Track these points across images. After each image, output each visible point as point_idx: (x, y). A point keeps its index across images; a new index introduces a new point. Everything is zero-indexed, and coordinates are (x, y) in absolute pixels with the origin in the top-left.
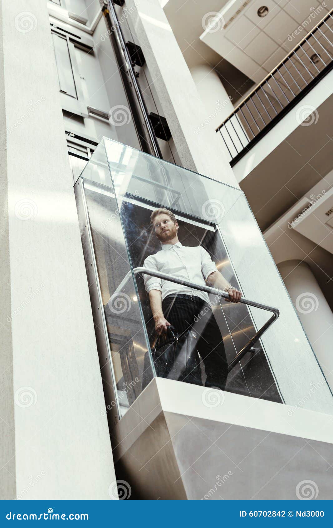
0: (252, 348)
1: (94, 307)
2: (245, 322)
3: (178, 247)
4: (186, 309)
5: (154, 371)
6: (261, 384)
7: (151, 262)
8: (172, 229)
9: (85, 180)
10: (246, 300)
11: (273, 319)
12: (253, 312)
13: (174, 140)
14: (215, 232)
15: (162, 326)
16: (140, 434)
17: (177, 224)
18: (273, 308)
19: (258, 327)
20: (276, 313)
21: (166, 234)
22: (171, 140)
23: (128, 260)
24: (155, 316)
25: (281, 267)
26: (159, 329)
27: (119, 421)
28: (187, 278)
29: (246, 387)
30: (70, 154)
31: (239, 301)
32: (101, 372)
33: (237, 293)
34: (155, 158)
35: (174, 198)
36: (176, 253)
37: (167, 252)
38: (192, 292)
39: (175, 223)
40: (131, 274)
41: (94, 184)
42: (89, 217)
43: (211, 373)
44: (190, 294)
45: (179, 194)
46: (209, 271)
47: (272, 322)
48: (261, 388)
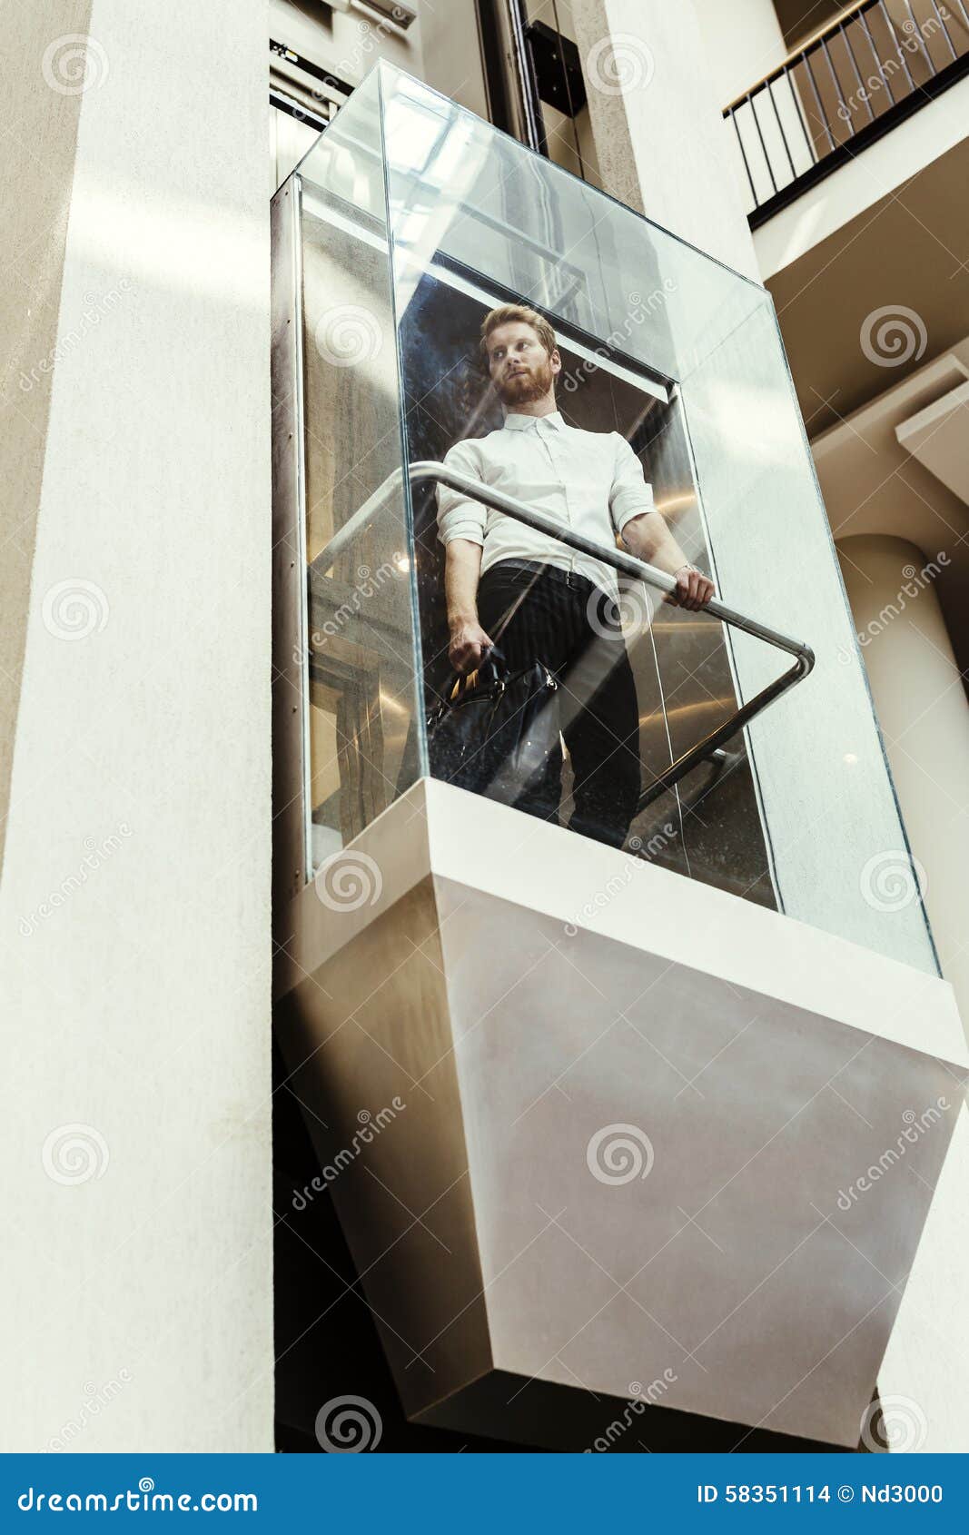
0: (719, 751)
1: (281, 558)
2: (709, 668)
3: (551, 426)
4: (548, 607)
5: (424, 760)
6: (726, 848)
7: (464, 460)
8: (539, 371)
9: (307, 187)
10: (723, 608)
11: (793, 677)
12: (740, 645)
13: (592, 112)
14: (667, 402)
15: (469, 646)
16: (358, 930)
17: (556, 357)
18: (800, 646)
19: (747, 691)
20: (805, 660)
21: (519, 383)
22: (581, 114)
23: (398, 435)
24: (453, 615)
25: (848, 548)
26: (460, 653)
27: (305, 887)
28: (566, 519)
29: (681, 848)
30: (274, 101)
31: (703, 606)
32: (272, 746)
33: (701, 582)
34: (523, 150)
35: (564, 286)
36: (542, 444)
37: (519, 436)
38: (571, 561)
39: (551, 352)
40: (400, 479)
41: (333, 201)
42: (303, 296)
43: (587, 794)
44: (564, 567)
45: (580, 274)
46: (631, 509)
47: (790, 683)
48: (723, 858)
